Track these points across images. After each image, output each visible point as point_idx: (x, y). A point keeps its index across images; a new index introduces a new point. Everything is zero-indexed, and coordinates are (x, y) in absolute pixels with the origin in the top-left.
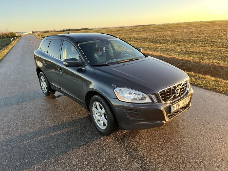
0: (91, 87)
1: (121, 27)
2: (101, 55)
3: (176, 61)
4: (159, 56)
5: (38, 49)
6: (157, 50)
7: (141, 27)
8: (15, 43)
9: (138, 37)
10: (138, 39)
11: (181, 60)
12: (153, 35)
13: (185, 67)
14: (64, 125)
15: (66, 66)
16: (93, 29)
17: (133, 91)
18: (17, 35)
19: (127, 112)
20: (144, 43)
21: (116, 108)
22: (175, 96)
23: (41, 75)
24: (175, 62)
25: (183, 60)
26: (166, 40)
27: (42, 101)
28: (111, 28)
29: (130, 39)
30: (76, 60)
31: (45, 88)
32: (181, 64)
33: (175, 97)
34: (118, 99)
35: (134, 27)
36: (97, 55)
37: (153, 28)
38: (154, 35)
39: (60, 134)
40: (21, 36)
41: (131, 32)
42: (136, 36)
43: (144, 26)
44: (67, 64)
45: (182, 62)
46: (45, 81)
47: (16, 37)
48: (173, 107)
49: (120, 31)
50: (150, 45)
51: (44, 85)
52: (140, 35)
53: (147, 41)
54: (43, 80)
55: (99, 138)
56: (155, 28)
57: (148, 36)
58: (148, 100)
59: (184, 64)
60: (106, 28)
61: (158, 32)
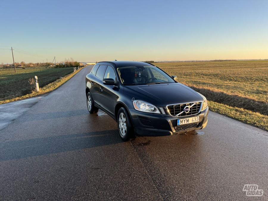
0: (118, 100)
1: (192, 62)
2: (141, 80)
3: (238, 100)
4: (220, 92)
5: (90, 73)
6: (222, 87)
7: (216, 62)
8: (77, 72)
9: (207, 73)
10: (206, 75)
11: (244, 98)
12: (226, 71)
13: (247, 106)
14: (97, 133)
15: (104, 84)
16: (159, 62)
17: (147, 104)
18: (81, 65)
19: (140, 119)
20: (211, 79)
21: (133, 118)
22: (184, 112)
23: (89, 95)
24: (236, 100)
25: (246, 98)
26: (239, 77)
27: (86, 116)
28: (180, 62)
29: (197, 74)
30: (113, 80)
31: (91, 106)
32: (243, 103)
33: (184, 114)
34: (134, 108)
35: (208, 61)
36: (137, 81)
37: (231, 64)
38: (228, 71)
39: (92, 137)
40: (84, 66)
41: (201, 67)
42: (205, 71)
43: (221, 61)
44: (105, 82)
45: (245, 101)
46: (91, 100)
47: (79, 67)
48: (180, 121)
49: (189, 65)
50: (216, 82)
51: (90, 103)
52: (211, 71)
53: (216, 77)
54: (90, 99)
55: (120, 143)
56: (232, 64)
57: (220, 72)
58: (158, 112)
59: (246, 103)
60: (173, 62)
61: (235, 68)
